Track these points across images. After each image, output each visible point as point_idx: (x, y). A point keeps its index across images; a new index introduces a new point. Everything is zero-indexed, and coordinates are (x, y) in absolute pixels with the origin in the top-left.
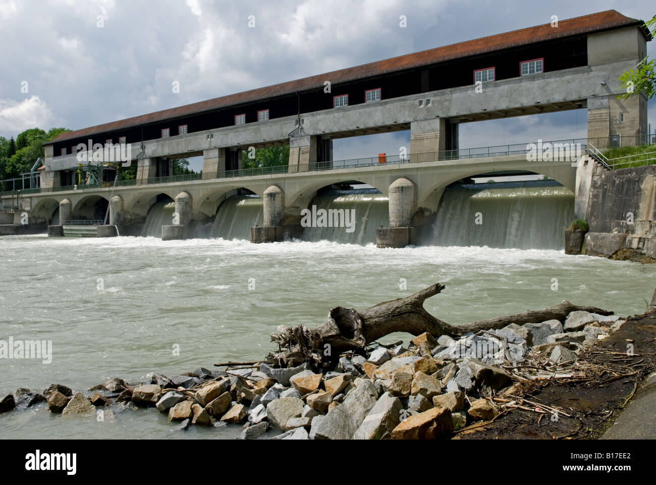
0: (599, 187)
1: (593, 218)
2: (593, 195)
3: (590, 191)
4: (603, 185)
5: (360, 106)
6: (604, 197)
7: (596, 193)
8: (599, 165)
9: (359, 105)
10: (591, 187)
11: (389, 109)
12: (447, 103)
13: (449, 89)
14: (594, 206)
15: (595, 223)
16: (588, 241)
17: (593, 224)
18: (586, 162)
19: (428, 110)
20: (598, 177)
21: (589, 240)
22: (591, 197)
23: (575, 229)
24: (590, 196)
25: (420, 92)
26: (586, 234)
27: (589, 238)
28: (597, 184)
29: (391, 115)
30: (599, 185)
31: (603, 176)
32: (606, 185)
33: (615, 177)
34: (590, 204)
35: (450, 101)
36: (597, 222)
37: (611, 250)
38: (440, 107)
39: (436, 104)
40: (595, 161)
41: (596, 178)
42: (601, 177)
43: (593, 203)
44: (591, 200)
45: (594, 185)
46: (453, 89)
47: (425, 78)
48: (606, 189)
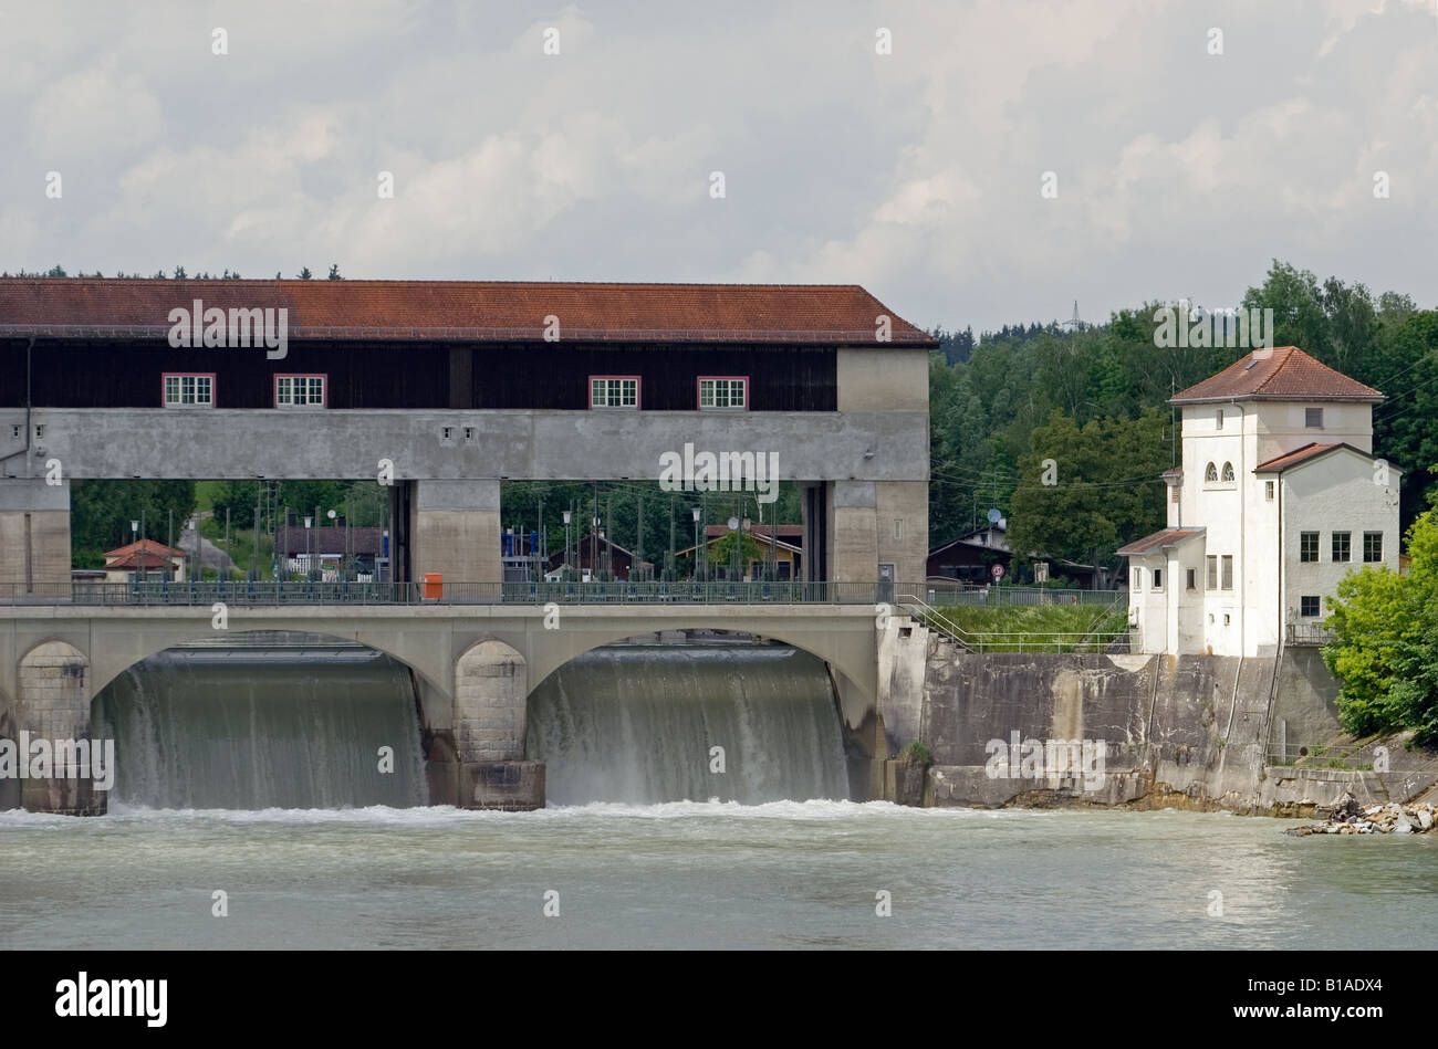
0: (950, 681)
1: (940, 739)
2: (933, 697)
3: (924, 687)
4: (956, 679)
5: (261, 415)
6: (964, 700)
7: (943, 692)
8: (942, 640)
9: (257, 411)
10: (926, 680)
11: (352, 436)
12: (520, 446)
13: (529, 412)
14: (938, 718)
15: (949, 748)
16: (937, 782)
17: (943, 748)
18: (907, 632)
19: (469, 457)
20: (943, 663)
21: (940, 781)
22: (929, 699)
23: (914, 761)
24: (924, 698)
25: (445, 405)
26: (931, 770)
27: (940, 775)
28: (943, 676)
29: (359, 454)
30: (947, 678)
31: (957, 663)
32: (966, 679)
33: (988, 667)
34: (929, 713)
35: (529, 440)
36: (953, 747)
37: (1001, 796)
38: (502, 454)
39: (491, 445)
40: (931, 631)
41: (937, 665)
42: (951, 663)
43: (936, 712)
44: (929, 706)
45: (933, 677)
46: (538, 412)
47: (460, 372)
48: (968, 687)
